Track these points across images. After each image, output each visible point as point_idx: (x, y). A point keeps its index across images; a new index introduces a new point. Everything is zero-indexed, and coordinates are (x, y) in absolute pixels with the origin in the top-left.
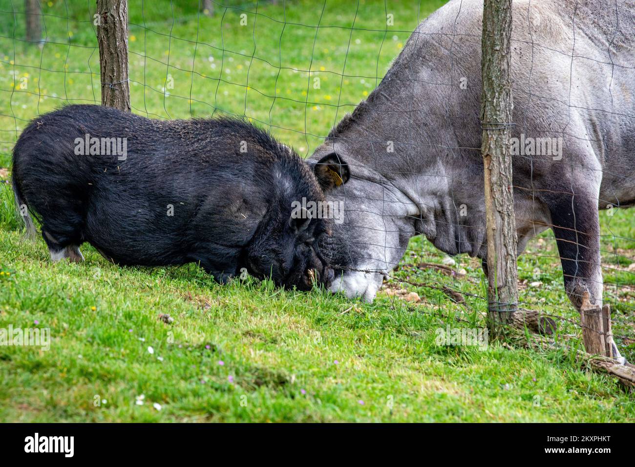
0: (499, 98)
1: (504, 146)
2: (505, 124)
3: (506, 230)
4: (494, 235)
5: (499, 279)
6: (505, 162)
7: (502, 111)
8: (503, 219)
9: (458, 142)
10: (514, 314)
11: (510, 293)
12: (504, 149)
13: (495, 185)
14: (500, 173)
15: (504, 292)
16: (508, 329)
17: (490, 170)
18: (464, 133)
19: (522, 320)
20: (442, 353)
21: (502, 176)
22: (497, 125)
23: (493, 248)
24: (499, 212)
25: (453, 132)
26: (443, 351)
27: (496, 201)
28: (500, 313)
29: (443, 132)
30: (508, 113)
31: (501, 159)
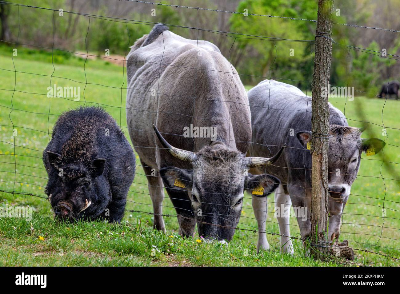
0: (327, 120)
3: (327, 198)
4: (320, 201)
8: (326, 192)
11: (327, 236)
14: (326, 164)
17: (322, 163)
22: (326, 136)
23: (320, 209)
24: (325, 188)
28: (323, 248)
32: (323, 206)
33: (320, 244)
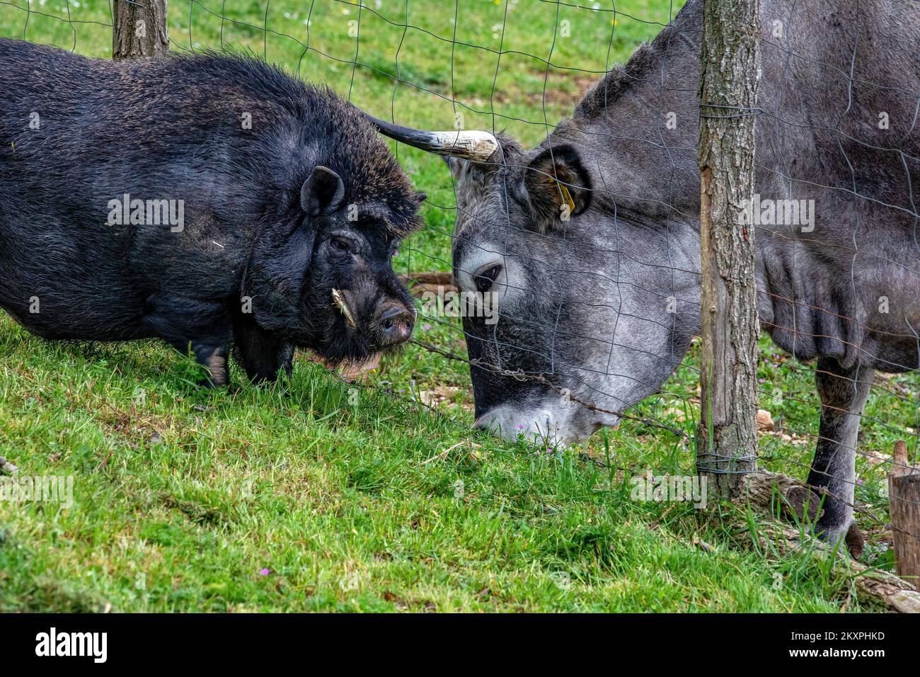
0: (732, 57)
1: (738, 151)
2: (742, 108)
3: (736, 314)
4: (713, 324)
5: (719, 409)
6: (738, 182)
7: (737, 83)
8: (731, 293)
9: (815, 138)
10: (744, 479)
11: (739, 437)
12: (737, 157)
13: (718, 227)
14: (729, 203)
15: (726, 435)
16: (729, 509)
17: (710, 196)
18: (826, 120)
19: (756, 492)
20: (568, 552)
21: (732, 209)
22: (725, 110)
23: (711, 348)
24: (725, 279)
25: (805, 117)
26: (572, 549)
27: (719, 257)
28: (717, 475)
29: (786, 116)
30: (749, 87)
31: (731, 177)
32: (720, 338)
33: (708, 460)
